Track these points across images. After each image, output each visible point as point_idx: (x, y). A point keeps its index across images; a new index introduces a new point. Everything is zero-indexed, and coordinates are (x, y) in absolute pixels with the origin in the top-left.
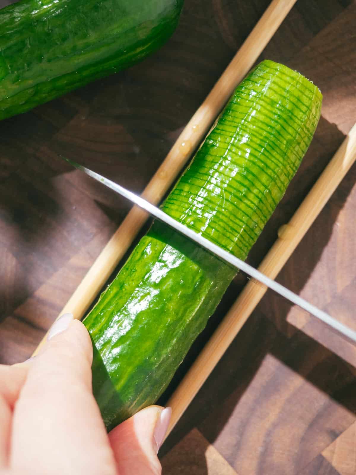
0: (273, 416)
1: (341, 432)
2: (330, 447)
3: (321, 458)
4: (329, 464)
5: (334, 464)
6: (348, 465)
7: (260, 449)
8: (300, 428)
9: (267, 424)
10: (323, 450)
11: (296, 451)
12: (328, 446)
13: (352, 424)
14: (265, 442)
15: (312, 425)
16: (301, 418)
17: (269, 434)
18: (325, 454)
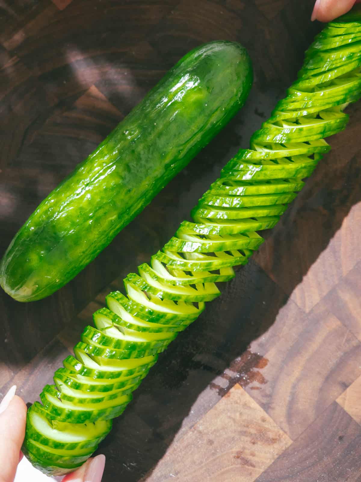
0: (297, 373)
1: (350, 384)
2: (342, 396)
3: (335, 404)
4: (342, 409)
5: (346, 409)
6: (356, 409)
7: (288, 399)
8: (318, 382)
9: (293, 380)
10: (337, 398)
11: (316, 399)
12: (340, 394)
13: (358, 377)
14: (291, 393)
15: (328, 379)
16: (319, 373)
17: (294, 387)
18: (339, 401)
